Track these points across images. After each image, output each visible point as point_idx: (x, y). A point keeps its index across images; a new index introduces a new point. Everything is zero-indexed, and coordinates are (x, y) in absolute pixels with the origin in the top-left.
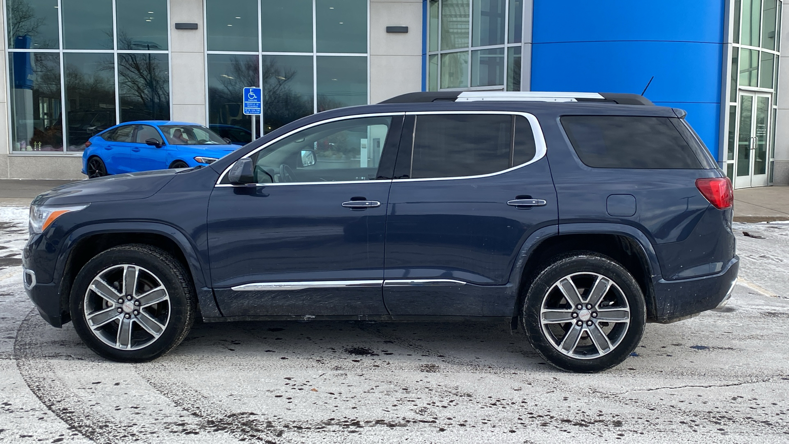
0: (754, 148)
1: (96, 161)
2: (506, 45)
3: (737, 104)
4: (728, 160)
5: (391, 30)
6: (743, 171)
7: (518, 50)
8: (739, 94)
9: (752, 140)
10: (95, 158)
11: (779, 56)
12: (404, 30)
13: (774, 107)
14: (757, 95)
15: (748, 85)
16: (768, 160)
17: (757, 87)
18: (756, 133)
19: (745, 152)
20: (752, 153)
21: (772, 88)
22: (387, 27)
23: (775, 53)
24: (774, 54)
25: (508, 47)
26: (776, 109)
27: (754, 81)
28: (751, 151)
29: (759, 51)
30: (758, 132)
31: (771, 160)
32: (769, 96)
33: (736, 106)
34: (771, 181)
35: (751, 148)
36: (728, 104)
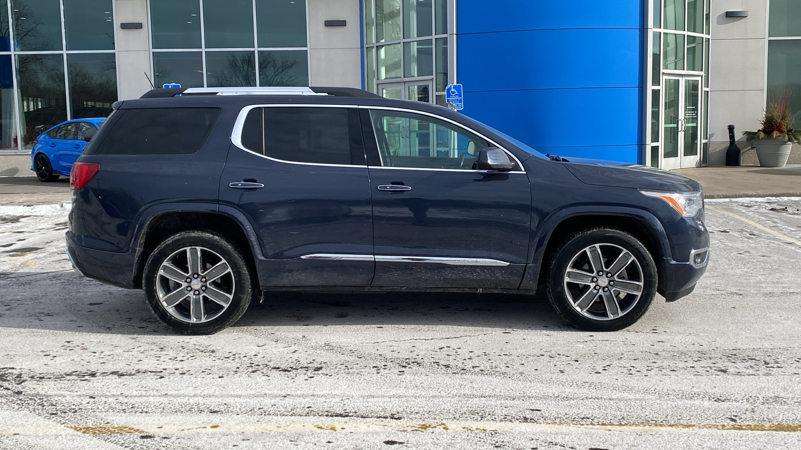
0: (683, 130)
1: (42, 158)
2: (434, 37)
3: (661, 88)
4: (652, 142)
5: (329, 24)
6: (672, 152)
7: (445, 41)
8: (663, 79)
9: (680, 122)
10: (41, 155)
11: (709, 39)
12: (342, 24)
13: (706, 89)
14: (684, 78)
15: (674, 68)
16: (701, 141)
17: (684, 70)
18: (685, 115)
19: (672, 135)
20: (681, 136)
21: (702, 71)
22: (325, 21)
23: (705, 36)
24: (703, 38)
25: (435, 39)
26: (708, 91)
27: (680, 64)
28: (679, 133)
29: (684, 35)
30: (687, 114)
31: (704, 141)
32: (699, 79)
33: (659, 90)
34: (705, 162)
35: (680, 129)
36: (650, 87)
